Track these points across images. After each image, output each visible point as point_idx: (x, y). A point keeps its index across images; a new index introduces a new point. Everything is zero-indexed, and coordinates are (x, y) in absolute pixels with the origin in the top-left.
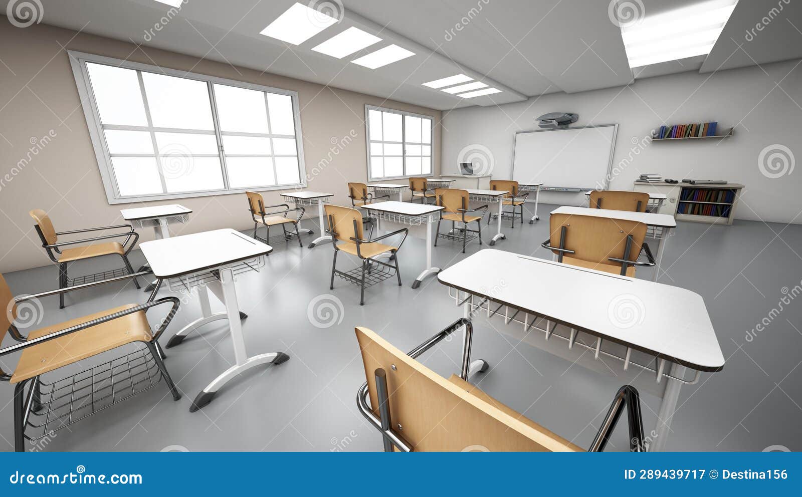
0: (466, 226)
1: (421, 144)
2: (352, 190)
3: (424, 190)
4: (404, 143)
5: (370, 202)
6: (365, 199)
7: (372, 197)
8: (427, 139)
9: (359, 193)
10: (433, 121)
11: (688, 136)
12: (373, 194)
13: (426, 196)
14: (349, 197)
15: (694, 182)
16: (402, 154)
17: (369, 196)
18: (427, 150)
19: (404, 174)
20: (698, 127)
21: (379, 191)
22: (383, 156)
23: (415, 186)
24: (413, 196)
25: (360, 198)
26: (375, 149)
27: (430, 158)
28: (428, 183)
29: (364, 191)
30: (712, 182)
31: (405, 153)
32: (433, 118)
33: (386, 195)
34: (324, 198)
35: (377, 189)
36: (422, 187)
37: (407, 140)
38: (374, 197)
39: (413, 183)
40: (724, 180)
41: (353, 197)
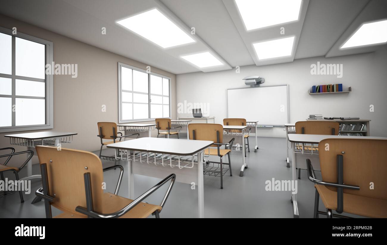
0: (221, 160)
1: (163, 96)
2: (101, 130)
3: (169, 128)
4: (149, 94)
5: (120, 140)
6: (114, 137)
7: (122, 135)
8: (166, 92)
9: (108, 132)
10: (170, 81)
11: (329, 92)
12: (123, 133)
13: (170, 133)
14: (98, 136)
15: (343, 118)
16: (148, 102)
17: (119, 135)
18: (166, 100)
19: (149, 118)
20: (333, 86)
21: (129, 130)
22: (133, 103)
23: (161, 126)
24: (159, 134)
25: (109, 136)
26: (125, 97)
27: (168, 106)
28: (172, 123)
29: (115, 130)
30: (351, 118)
31: (150, 101)
32: (170, 79)
33: (136, 133)
34: (63, 138)
35: (127, 128)
36: (167, 126)
37: (151, 92)
38: (123, 135)
39: (159, 124)
40: (357, 117)
41: (102, 136)
